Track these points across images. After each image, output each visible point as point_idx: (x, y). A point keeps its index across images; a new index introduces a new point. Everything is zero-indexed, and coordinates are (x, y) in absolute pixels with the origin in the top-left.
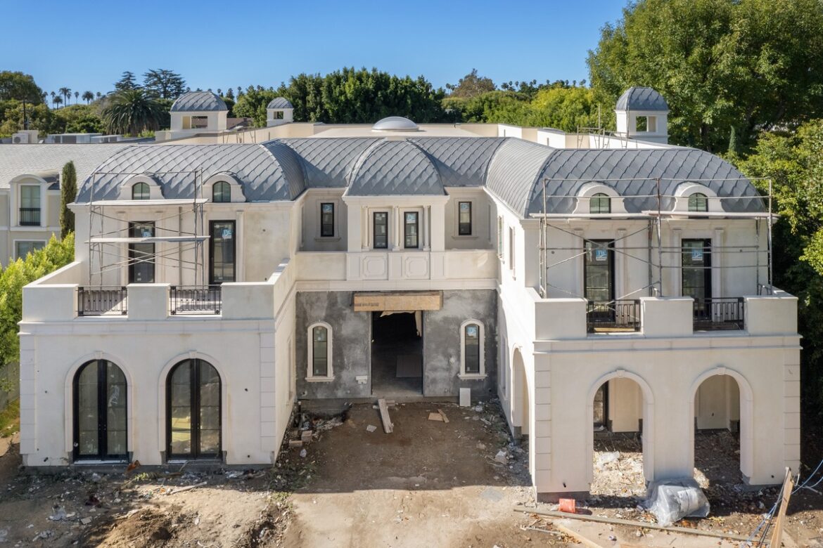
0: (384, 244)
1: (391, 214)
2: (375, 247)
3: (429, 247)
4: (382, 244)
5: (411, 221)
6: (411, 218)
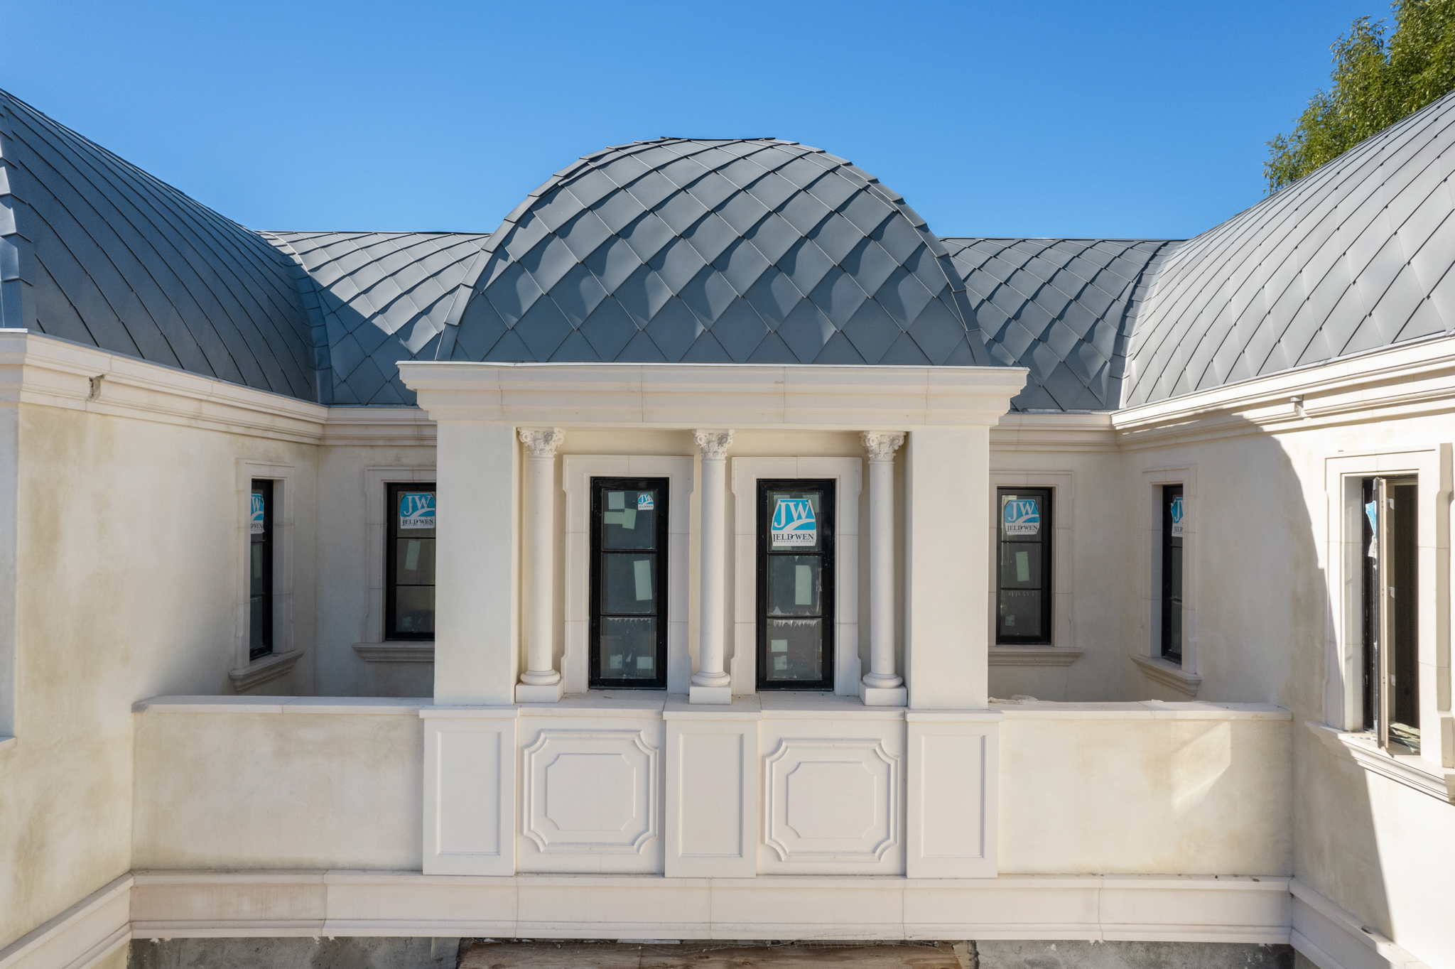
0: (646, 663)
1: (688, 489)
2: (599, 680)
3: (895, 682)
4: (634, 662)
5: (794, 533)
6: (795, 518)
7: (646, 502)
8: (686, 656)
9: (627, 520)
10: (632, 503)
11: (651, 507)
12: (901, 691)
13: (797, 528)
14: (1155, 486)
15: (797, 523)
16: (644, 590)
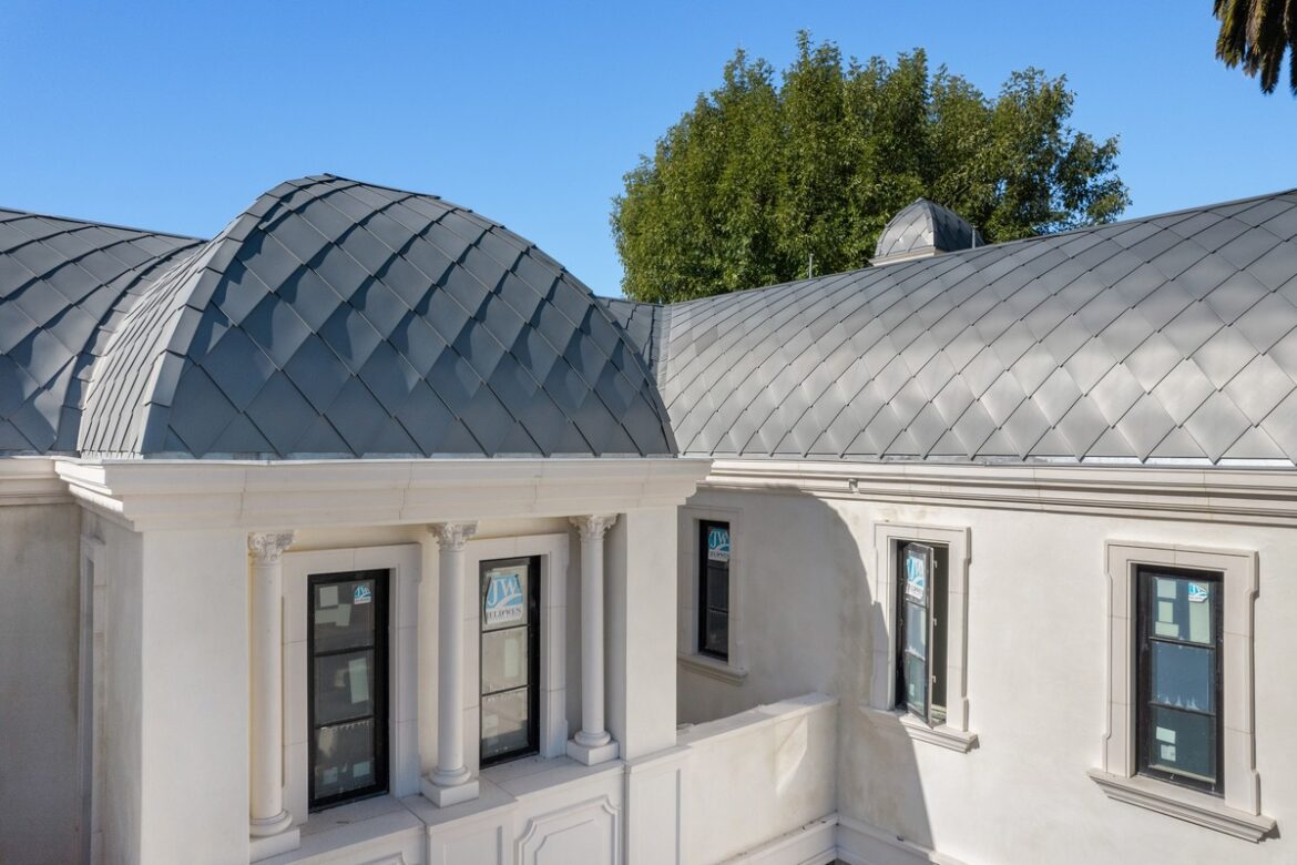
0: (362, 771)
1: (416, 579)
3: (607, 739)
4: (350, 771)
5: (504, 609)
6: (506, 593)
7: (363, 595)
8: (415, 755)
9: (342, 617)
10: (346, 598)
11: (368, 600)
12: (613, 747)
13: (508, 604)
14: (695, 520)
15: (507, 599)
16: (361, 692)
